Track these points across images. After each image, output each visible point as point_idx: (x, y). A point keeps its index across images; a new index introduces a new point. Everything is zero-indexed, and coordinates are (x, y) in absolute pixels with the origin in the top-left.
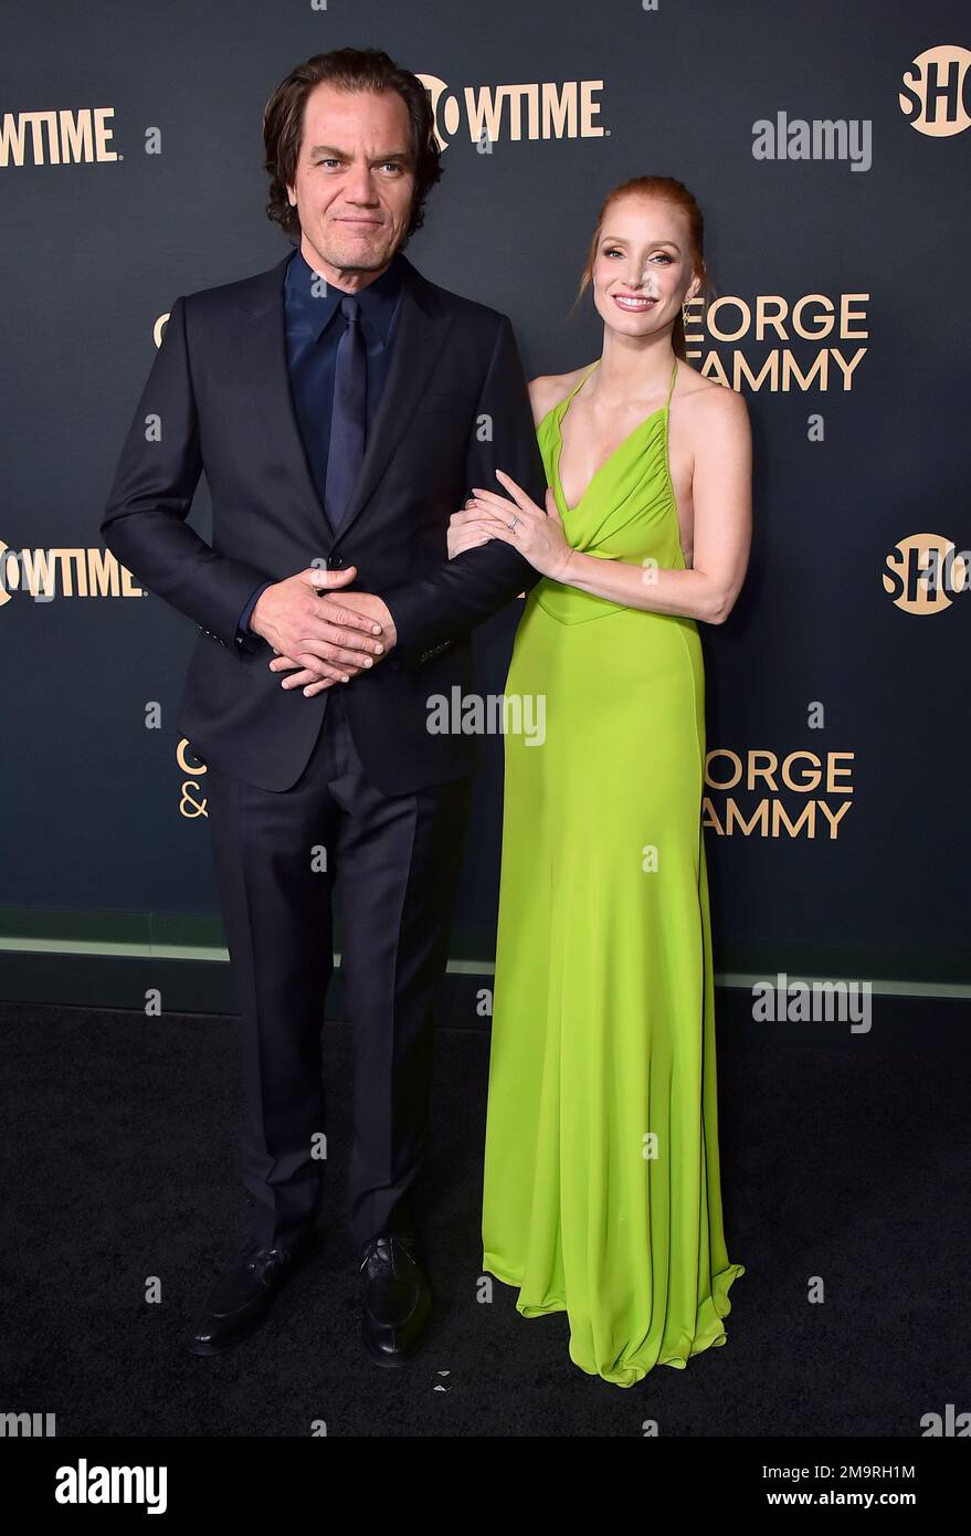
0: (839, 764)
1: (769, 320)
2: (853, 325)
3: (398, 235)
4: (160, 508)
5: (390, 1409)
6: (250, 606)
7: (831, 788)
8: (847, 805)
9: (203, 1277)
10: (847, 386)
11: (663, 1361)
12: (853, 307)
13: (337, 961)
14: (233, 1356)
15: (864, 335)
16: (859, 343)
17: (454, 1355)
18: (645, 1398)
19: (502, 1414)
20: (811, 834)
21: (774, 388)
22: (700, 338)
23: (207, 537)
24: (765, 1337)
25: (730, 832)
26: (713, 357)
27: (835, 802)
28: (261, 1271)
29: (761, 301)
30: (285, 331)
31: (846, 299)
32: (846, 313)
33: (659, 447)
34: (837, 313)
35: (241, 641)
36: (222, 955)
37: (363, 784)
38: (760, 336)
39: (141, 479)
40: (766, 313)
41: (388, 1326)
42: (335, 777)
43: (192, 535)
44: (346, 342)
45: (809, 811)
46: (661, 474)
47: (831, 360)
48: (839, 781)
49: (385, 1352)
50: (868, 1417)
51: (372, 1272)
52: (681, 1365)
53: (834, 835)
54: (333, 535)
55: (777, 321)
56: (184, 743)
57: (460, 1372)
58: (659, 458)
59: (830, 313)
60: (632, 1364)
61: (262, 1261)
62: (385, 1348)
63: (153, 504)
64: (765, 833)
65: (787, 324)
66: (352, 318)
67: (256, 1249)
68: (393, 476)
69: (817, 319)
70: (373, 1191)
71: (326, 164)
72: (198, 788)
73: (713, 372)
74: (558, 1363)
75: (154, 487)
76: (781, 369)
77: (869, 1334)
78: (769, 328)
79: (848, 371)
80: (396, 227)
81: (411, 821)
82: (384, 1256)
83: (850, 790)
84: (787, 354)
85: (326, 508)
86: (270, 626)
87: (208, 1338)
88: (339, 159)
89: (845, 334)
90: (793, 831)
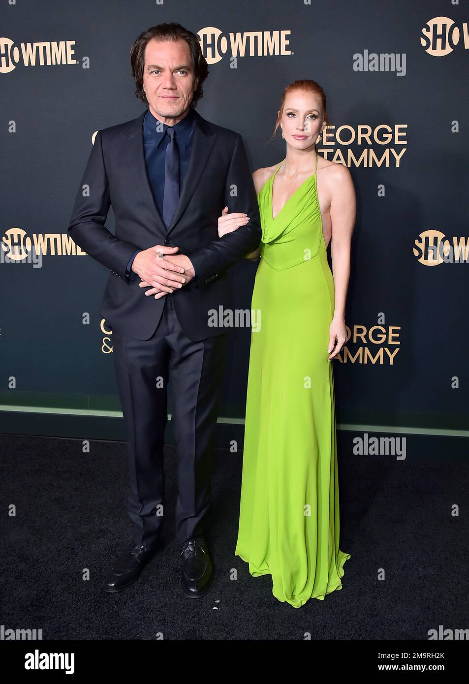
0: (394, 331)
1: (364, 136)
2: (400, 138)
3: (187, 102)
4: (92, 220)
5: (193, 617)
6: (131, 261)
7: (390, 342)
8: (397, 350)
9: (111, 558)
10: (398, 165)
11: (314, 597)
12: (400, 130)
13: (169, 417)
14: (124, 594)
15: (405, 143)
16: (402, 146)
17: (222, 594)
18: (306, 613)
19: (243, 620)
20: (381, 363)
21: (365, 165)
22: (333, 143)
23: (113, 231)
24: (359, 586)
25: (345, 361)
26: (339, 152)
27: (392, 348)
28: (137, 555)
29: (360, 127)
30: (144, 143)
31: (397, 127)
32: (398, 132)
33: (313, 191)
34: (393, 133)
35: (128, 276)
36: (120, 415)
37: (181, 336)
38: (359, 143)
39: (84, 209)
40: (362, 133)
41: (193, 580)
42: (168, 334)
43: (107, 231)
44: (170, 147)
45: (381, 352)
46: (315, 202)
47: (391, 153)
48: (394, 339)
49: (192, 592)
50: (404, 622)
51: (186, 556)
52: (322, 598)
53: (391, 363)
54: (167, 231)
55: (367, 136)
56: (104, 321)
57: (224, 601)
58: (314, 195)
59: (390, 133)
60: (300, 597)
61: (137, 551)
62: (191, 589)
63: (89, 219)
64: (361, 362)
65: (371, 137)
66: (172, 137)
67: (134, 546)
68: (192, 204)
69: (385, 135)
70: (186, 519)
71: (154, 73)
72: (110, 340)
73: (338, 159)
74: (268, 597)
75: (91, 211)
76: (368, 157)
77: (405, 585)
78: (363, 139)
79: (398, 158)
80: (185, 98)
81: (201, 353)
82: (191, 549)
83: (398, 343)
84: (371, 151)
85: (163, 218)
86: (140, 269)
87: (113, 585)
88: (159, 70)
89: (397, 142)
90: (374, 361)
